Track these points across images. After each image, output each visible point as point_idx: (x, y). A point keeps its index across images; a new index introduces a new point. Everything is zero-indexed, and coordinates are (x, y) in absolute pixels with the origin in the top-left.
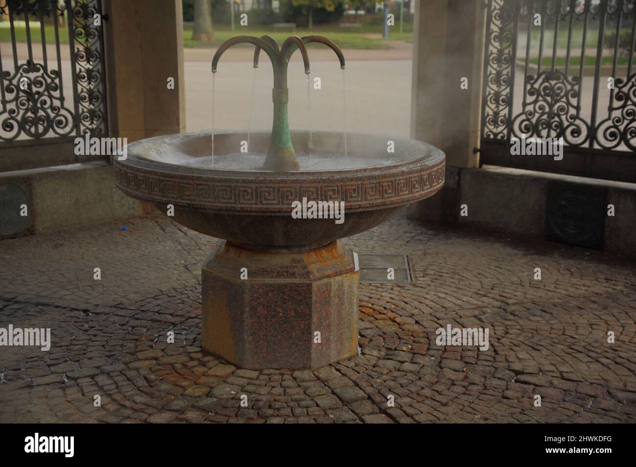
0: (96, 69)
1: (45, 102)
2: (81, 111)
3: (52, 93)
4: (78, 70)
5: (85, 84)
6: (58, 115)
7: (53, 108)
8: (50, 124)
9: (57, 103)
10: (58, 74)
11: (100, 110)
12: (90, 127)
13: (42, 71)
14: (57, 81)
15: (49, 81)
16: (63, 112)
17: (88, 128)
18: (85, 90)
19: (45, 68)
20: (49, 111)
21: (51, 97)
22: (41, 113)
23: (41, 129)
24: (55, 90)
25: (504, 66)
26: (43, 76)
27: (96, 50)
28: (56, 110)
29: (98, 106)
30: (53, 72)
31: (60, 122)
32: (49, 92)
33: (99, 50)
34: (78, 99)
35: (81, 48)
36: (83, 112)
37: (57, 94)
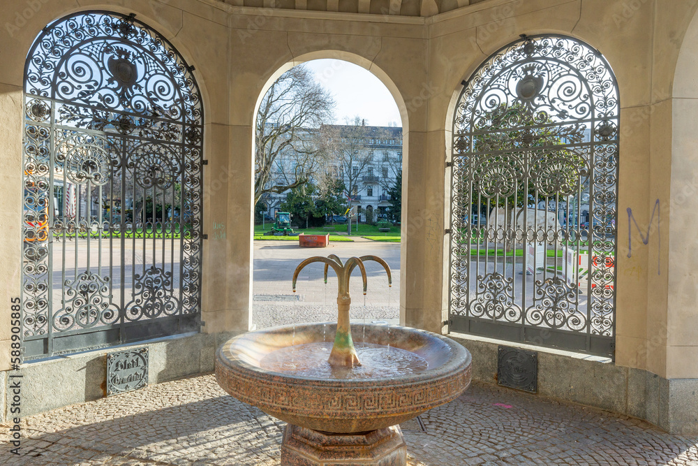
0: (195, 270)
1: (161, 294)
2: (183, 298)
3: (166, 287)
4: (184, 271)
5: (188, 280)
6: (168, 302)
7: (166, 297)
8: (162, 307)
9: (168, 294)
10: (171, 274)
11: (196, 297)
12: (189, 308)
13: (160, 273)
14: (170, 279)
15: (164, 279)
16: (172, 299)
17: (187, 309)
18: (187, 284)
19: (163, 271)
20: (163, 299)
21: (165, 289)
22: (157, 301)
23: (156, 311)
24: (168, 284)
26: (161, 277)
28: (168, 298)
29: (195, 294)
30: (168, 273)
31: (169, 306)
32: (163, 287)
34: (182, 290)
35: (187, 257)
36: (185, 298)
37: (168, 288)
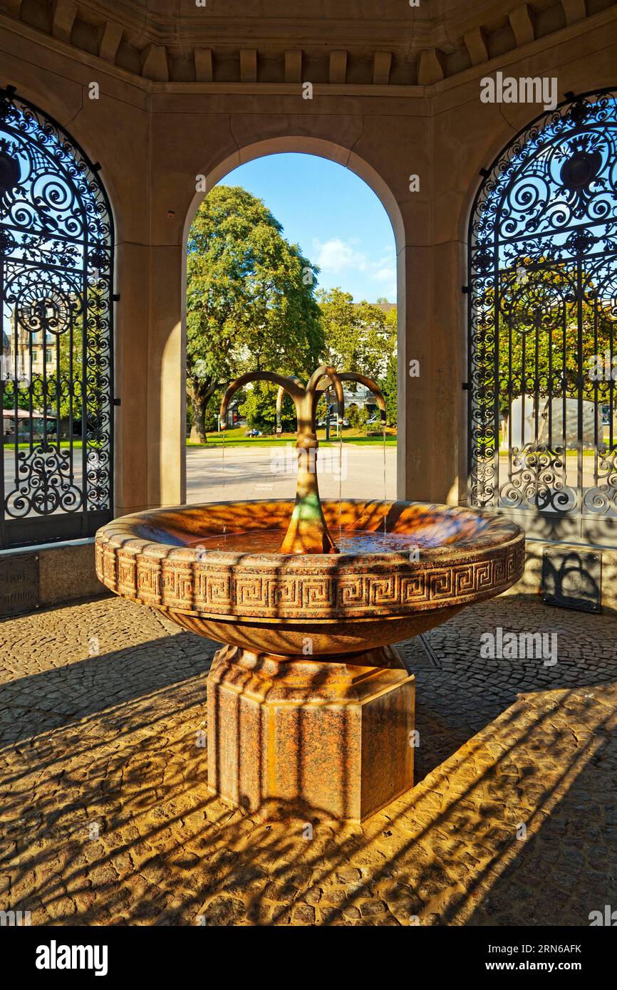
0: (105, 449)
1: (56, 481)
2: (88, 489)
3: (63, 472)
4: (88, 451)
5: (94, 463)
6: (67, 492)
7: (63, 486)
8: (59, 500)
9: (67, 481)
10: (69, 454)
11: (106, 487)
12: (97, 503)
13: (55, 452)
14: (68, 461)
15: (61, 460)
16: (72, 489)
17: (94, 504)
18: (94, 469)
19: (58, 449)
20: (59, 489)
21: (61, 475)
22: (51, 491)
23: (50, 506)
24: (65, 468)
25: (487, 440)
26: (55, 457)
27: (106, 432)
28: (66, 487)
29: (105, 483)
30: (66, 453)
31: (69, 499)
32: (60, 471)
33: (109, 431)
34: (86, 476)
36: (91, 489)
37: (67, 473)
